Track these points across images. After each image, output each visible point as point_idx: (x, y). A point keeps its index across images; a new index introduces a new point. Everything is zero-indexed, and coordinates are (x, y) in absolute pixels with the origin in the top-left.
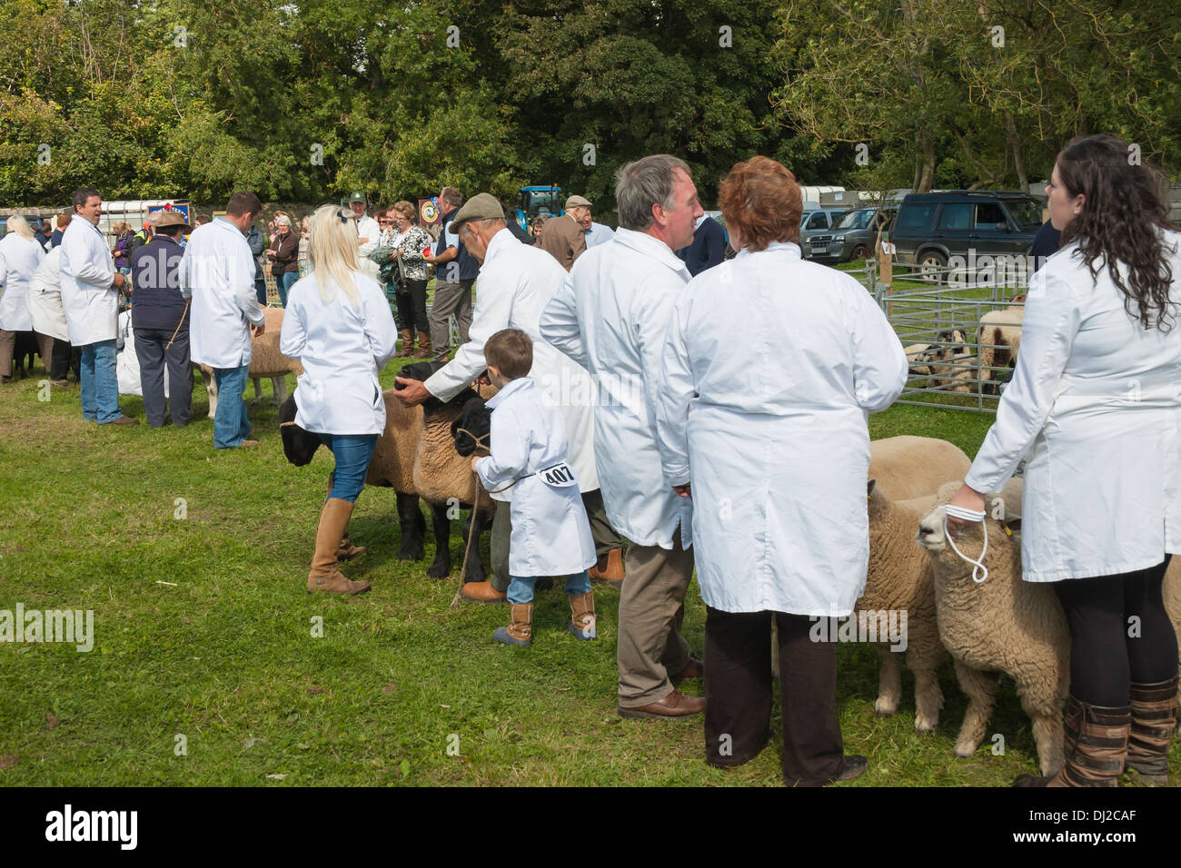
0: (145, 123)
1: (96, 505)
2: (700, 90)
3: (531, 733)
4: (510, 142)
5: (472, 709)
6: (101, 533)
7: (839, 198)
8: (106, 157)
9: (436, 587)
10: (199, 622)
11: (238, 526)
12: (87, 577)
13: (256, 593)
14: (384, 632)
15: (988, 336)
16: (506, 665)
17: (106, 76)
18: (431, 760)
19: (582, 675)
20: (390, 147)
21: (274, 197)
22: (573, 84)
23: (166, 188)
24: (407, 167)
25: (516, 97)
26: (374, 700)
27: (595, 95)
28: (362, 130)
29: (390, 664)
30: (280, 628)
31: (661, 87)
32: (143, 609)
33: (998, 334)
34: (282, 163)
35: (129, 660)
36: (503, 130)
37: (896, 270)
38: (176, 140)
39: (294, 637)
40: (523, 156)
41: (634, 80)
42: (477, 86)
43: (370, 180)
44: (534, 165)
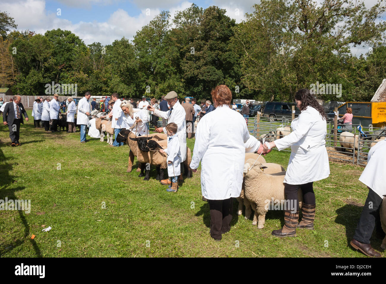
0: (105, 79)
1: (77, 160)
2: (225, 78)
3: (158, 215)
4: (183, 87)
5: (146, 209)
6: (77, 166)
7: (254, 102)
8: (96, 86)
9: (146, 182)
10: (92, 186)
11: (106, 166)
12: (71, 175)
13: (106, 181)
14: (132, 191)
15: (278, 133)
16: (157, 199)
17: (98, 69)
18: (134, 219)
19: (173, 203)
20: (157, 87)
21: (131, 96)
22: (197, 75)
23: (108, 93)
24: (160, 91)
25: (185, 78)
26: (125, 205)
27: (202, 78)
28: (151, 83)
29: (131, 198)
30: (109, 188)
31: (216, 77)
32: (81, 182)
33: (280, 132)
34: (133, 89)
35: (75, 193)
36: (181, 85)
37: (261, 118)
38: (111, 84)
39: (112, 190)
40: (185, 90)
41: (211, 75)
42: (176, 75)
43: (152, 94)
44: (188, 93)
